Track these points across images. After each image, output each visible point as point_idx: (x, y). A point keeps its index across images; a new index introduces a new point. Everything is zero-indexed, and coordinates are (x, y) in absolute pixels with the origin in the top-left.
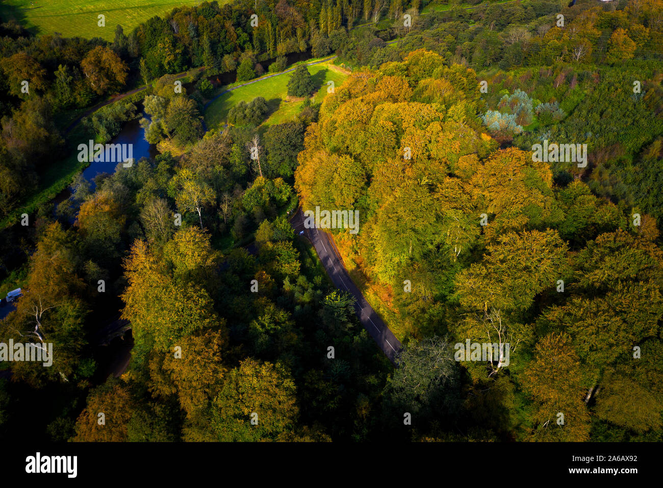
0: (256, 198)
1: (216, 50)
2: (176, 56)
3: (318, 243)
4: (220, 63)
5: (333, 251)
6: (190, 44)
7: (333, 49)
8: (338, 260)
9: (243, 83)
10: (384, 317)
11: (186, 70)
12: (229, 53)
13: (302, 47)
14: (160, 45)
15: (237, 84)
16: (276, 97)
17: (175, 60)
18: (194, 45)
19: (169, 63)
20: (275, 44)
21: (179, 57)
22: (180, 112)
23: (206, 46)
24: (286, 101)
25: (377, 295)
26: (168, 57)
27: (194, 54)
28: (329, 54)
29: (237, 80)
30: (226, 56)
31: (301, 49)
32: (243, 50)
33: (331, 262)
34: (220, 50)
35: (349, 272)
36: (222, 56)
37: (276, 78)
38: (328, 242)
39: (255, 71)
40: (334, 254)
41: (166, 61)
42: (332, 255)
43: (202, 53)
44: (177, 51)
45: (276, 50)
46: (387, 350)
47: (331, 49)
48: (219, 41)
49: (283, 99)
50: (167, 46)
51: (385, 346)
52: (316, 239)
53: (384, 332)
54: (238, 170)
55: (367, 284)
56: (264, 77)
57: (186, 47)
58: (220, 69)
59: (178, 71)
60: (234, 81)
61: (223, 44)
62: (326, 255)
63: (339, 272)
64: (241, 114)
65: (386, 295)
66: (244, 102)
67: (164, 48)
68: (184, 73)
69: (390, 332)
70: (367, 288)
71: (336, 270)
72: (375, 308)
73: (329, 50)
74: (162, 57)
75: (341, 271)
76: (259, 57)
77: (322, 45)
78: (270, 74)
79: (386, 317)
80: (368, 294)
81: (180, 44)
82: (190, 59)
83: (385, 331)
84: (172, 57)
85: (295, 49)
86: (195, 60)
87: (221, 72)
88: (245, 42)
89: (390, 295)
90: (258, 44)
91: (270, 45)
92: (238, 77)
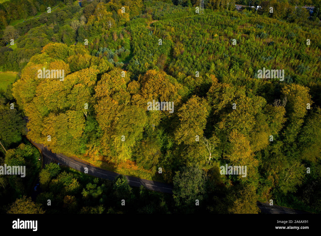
3: (70, 164)
5: (82, 163)
8: (89, 166)
10: (135, 175)
25: (124, 168)
33: (86, 169)
35: (100, 167)
38: (75, 160)
40: (84, 164)
42: (84, 165)
46: (150, 188)
51: (148, 187)
52: (67, 162)
53: (141, 182)
55: (115, 167)
62: (80, 167)
63: (94, 170)
65: (128, 165)
69: (144, 180)
70: (116, 168)
72: (128, 174)
75: (95, 169)
79: (137, 175)
80: (119, 170)
83: (141, 180)
89: (130, 164)
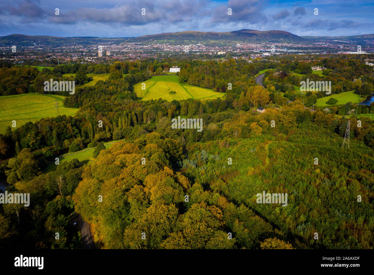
0: (54, 207)
1: (60, 137)
2: (37, 140)
3: (84, 229)
4: (62, 143)
5: (90, 233)
6: (46, 135)
7: (123, 136)
8: (92, 237)
9: (72, 153)
11: (43, 147)
12: (68, 139)
13: (108, 135)
14: (29, 135)
15: (69, 153)
16: (87, 159)
17: (36, 142)
18: (48, 135)
19: (32, 144)
20: (94, 135)
21: (38, 141)
22: (27, 166)
23: (55, 136)
24: (92, 161)
26: (32, 141)
27: (48, 140)
28: (121, 138)
29: (69, 152)
30: (66, 141)
31: (108, 137)
32: (76, 137)
33: (87, 238)
34: (62, 138)
35: (96, 243)
36: (64, 140)
37: (91, 150)
39: (79, 147)
40: (91, 235)
41: (31, 143)
42: (89, 235)
43: (52, 139)
44: (38, 138)
45: (94, 137)
47: (122, 136)
48: (63, 133)
49: (91, 160)
50: (32, 135)
52: (83, 227)
54: (48, 193)
56: (84, 150)
57: (43, 136)
58: (62, 147)
59: (38, 148)
60: (67, 152)
61: (65, 134)
62: (86, 235)
63: (90, 243)
64: (63, 167)
66: (67, 161)
67: (31, 136)
68: (41, 149)
71: (88, 242)
73: (121, 137)
74: (29, 141)
75: (92, 242)
76: (85, 141)
77: (117, 134)
78: (88, 148)
81: (40, 135)
82: (45, 142)
84: (34, 141)
85: (105, 136)
86: (48, 142)
87: (62, 148)
88: (77, 134)
90: (84, 134)
91: (91, 135)
92: (70, 150)
